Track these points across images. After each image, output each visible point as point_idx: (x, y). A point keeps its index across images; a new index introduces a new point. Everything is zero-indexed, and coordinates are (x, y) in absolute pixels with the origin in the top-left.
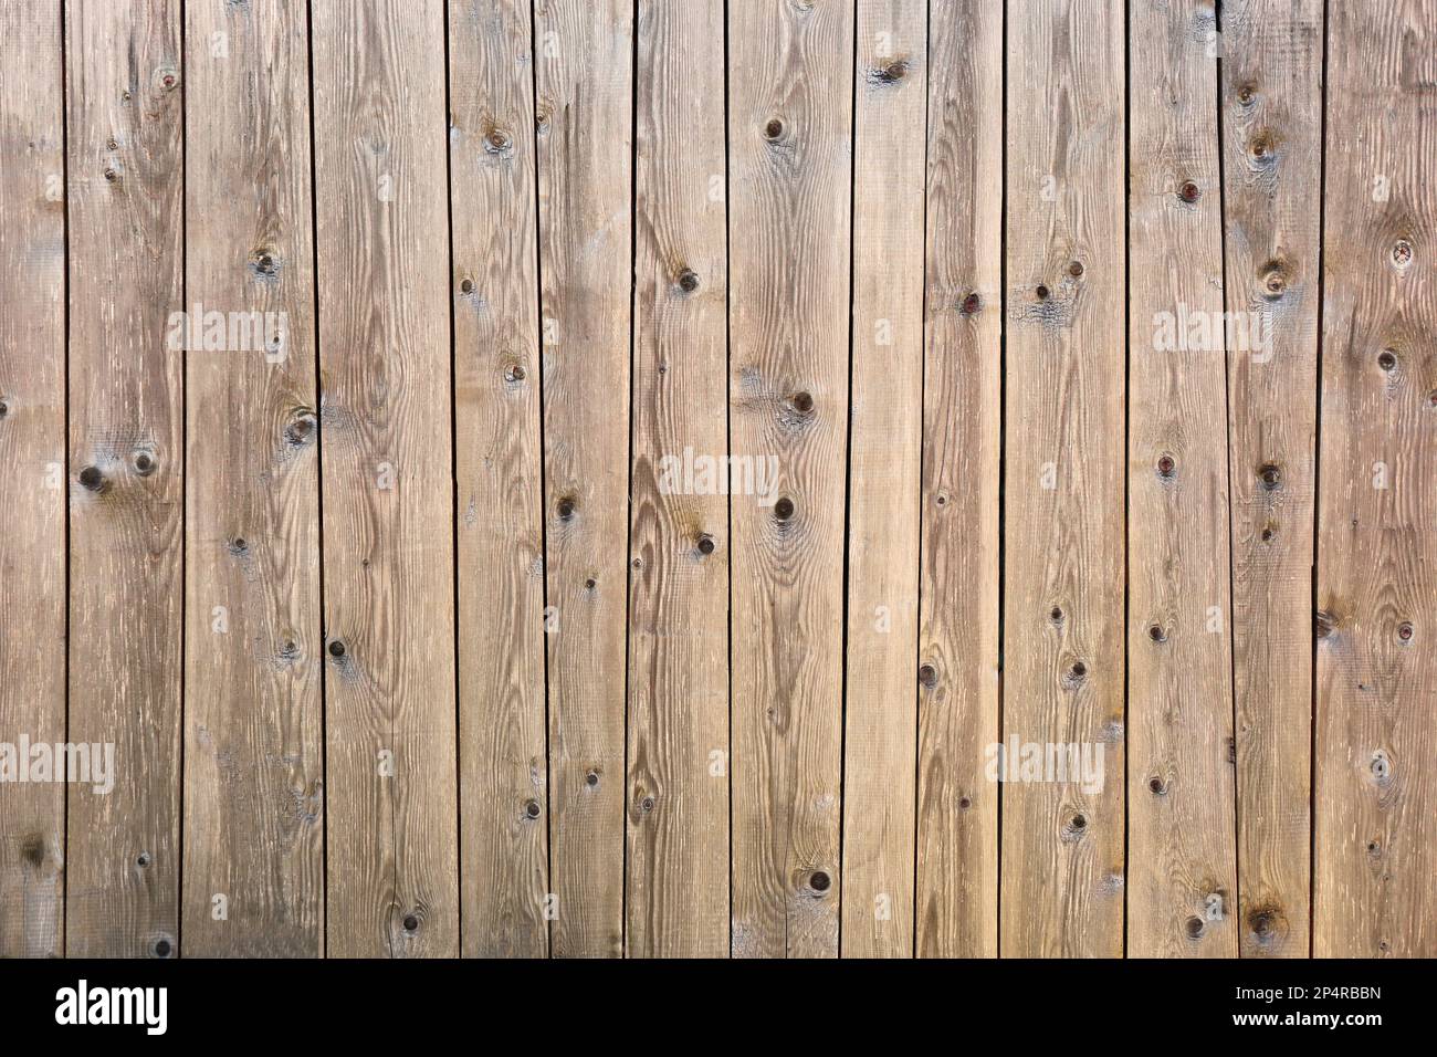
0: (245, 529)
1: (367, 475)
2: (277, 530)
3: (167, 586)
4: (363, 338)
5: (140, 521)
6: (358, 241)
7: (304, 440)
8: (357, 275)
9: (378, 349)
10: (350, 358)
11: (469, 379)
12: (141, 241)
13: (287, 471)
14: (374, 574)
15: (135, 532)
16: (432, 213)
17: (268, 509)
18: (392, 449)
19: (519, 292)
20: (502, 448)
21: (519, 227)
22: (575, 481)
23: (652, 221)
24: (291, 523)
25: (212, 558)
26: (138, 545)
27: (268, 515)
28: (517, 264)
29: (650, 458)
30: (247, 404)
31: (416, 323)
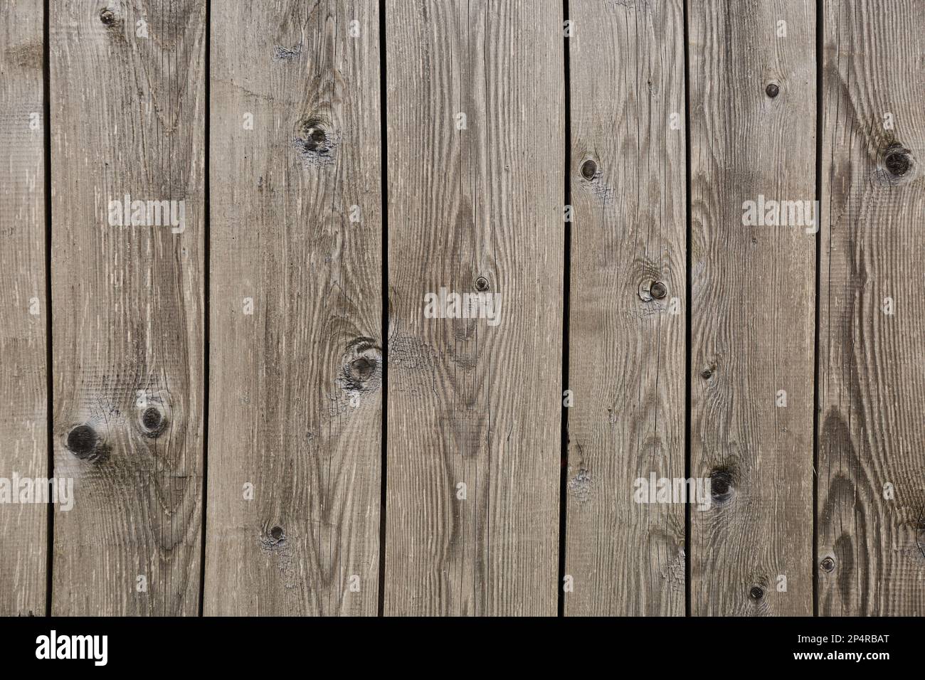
0: (284, 513)
1: (447, 435)
2: (325, 515)
3: (180, 597)
4: (447, 242)
5: (146, 502)
6: (442, 108)
7: (364, 385)
8: (440, 153)
9: (466, 257)
10: (428, 270)
11: (589, 299)
12: (148, 108)
13: (341, 430)
14: (451, 577)
15: (140, 518)
16: (543, 69)
17: (315, 484)
18: (481, 398)
19: (661, 179)
20: (632, 395)
21: (662, 87)
22: (734, 443)
23: (845, 80)
24: (344, 504)
25: (240, 555)
26: (143, 537)
27: (315, 493)
28: (659, 139)
29: (844, 411)
30: (290, 334)
31: (519, 221)
